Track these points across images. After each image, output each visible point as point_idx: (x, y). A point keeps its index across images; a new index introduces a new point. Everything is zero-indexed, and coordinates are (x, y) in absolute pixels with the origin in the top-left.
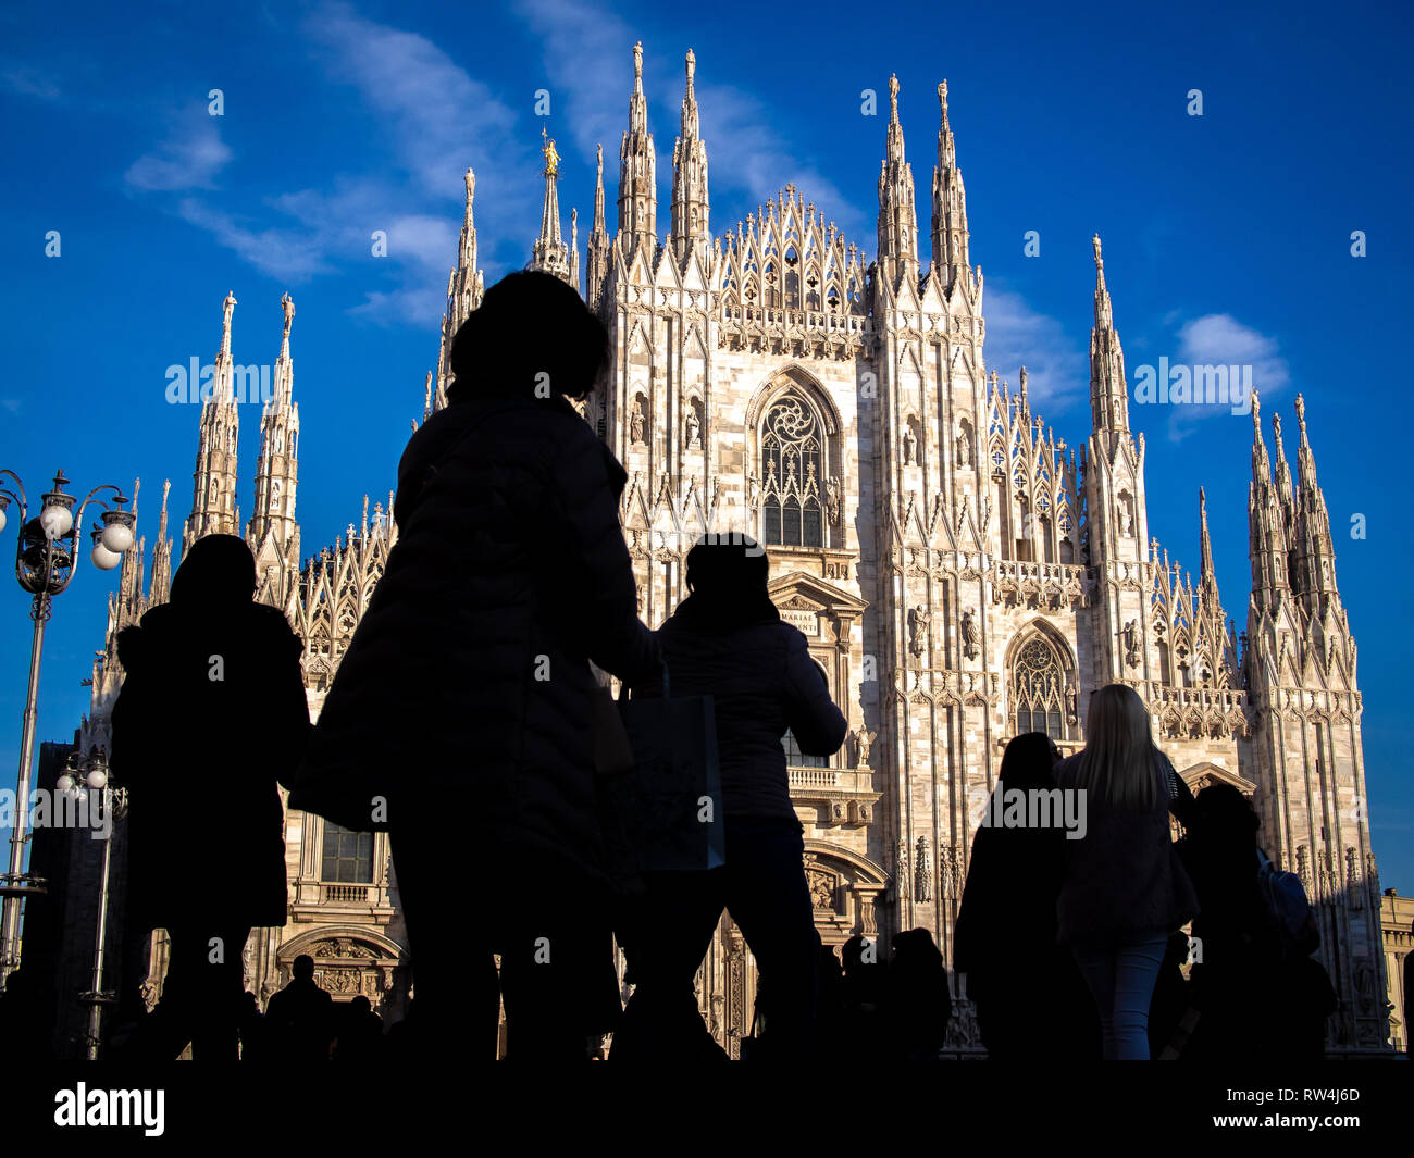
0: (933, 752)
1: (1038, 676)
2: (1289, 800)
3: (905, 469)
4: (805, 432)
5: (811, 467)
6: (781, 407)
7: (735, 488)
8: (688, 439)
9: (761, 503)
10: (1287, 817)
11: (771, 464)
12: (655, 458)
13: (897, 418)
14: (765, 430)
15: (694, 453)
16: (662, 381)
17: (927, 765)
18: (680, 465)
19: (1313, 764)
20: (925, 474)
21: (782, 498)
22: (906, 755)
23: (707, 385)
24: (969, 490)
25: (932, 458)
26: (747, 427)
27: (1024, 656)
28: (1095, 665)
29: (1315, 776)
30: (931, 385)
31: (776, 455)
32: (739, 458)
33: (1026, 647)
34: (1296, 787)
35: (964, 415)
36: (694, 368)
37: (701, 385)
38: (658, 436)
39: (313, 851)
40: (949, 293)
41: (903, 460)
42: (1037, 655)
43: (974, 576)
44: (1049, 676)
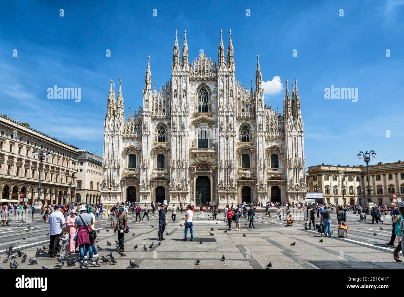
0: (224, 145)
1: (245, 131)
2: (289, 150)
3: (221, 98)
4: (206, 94)
5: (207, 99)
6: (201, 90)
7: (193, 104)
8: (184, 96)
9: (198, 106)
10: (288, 153)
11: (200, 99)
12: (178, 100)
13: (219, 90)
14: (199, 94)
15: (184, 98)
16: (179, 87)
17: (223, 147)
18: (182, 101)
19: (294, 144)
20: (224, 99)
21: (202, 105)
22: (220, 145)
23: (187, 87)
24: (232, 101)
25: (225, 96)
26: (195, 94)
27: (243, 128)
28: (255, 129)
29: (294, 146)
30: (225, 84)
31: (201, 98)
32: (194, 99)
33: (243, 127)
34: (290, 148)
35: (231, 88)
36: (184, 84)
37: (186, 87)
38: (178, 96)
39: (127, 164)
40: (229, 67)
41: (220, 97)
42: (245, 128)
43: (232, 116)
44: (247, 132)
